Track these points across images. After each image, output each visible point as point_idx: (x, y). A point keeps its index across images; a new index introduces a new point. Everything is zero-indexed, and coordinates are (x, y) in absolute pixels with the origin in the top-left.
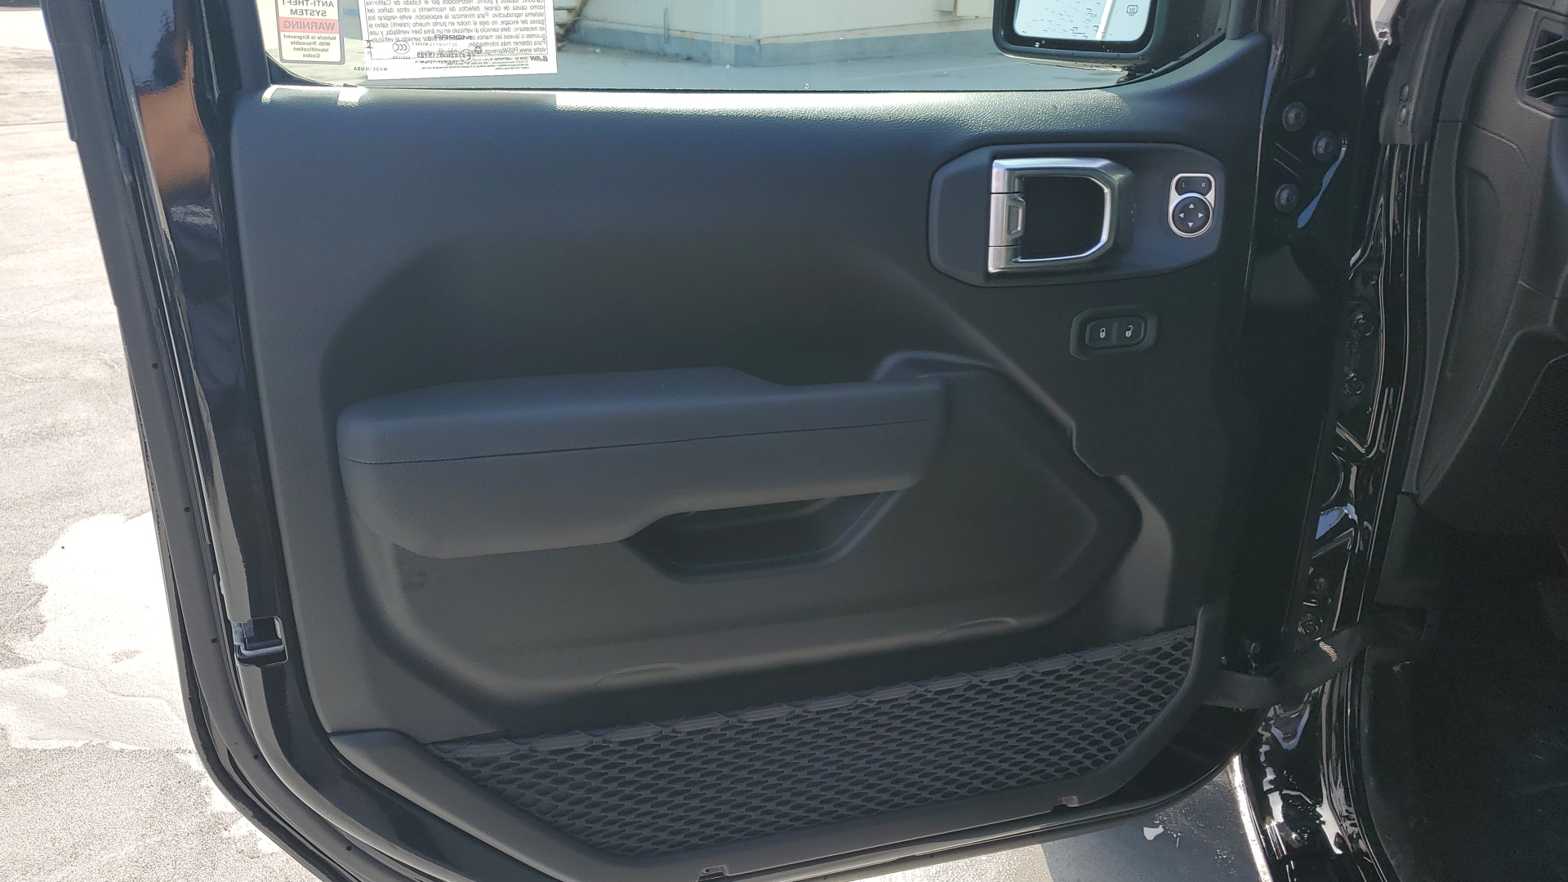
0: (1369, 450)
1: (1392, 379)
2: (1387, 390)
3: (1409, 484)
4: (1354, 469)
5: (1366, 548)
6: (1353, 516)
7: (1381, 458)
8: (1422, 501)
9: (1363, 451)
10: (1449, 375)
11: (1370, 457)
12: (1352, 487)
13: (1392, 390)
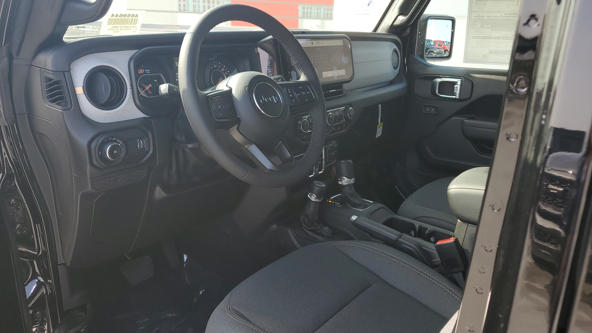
0: (38, 252)
1: (37, 220)
2: (36, 225)
3: (60, 260)
4: (35, 262)
5: (52, 291)
6: (42, 280)
7: (44, 253)
8: (68, 264)
9: (36, 253)
10: (60, 214)
11: (40, 254)
12: (37, 270)
13: (39, 224)
